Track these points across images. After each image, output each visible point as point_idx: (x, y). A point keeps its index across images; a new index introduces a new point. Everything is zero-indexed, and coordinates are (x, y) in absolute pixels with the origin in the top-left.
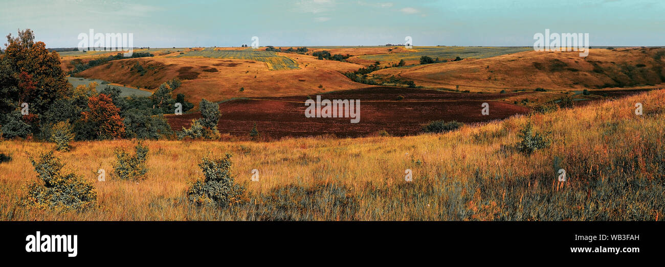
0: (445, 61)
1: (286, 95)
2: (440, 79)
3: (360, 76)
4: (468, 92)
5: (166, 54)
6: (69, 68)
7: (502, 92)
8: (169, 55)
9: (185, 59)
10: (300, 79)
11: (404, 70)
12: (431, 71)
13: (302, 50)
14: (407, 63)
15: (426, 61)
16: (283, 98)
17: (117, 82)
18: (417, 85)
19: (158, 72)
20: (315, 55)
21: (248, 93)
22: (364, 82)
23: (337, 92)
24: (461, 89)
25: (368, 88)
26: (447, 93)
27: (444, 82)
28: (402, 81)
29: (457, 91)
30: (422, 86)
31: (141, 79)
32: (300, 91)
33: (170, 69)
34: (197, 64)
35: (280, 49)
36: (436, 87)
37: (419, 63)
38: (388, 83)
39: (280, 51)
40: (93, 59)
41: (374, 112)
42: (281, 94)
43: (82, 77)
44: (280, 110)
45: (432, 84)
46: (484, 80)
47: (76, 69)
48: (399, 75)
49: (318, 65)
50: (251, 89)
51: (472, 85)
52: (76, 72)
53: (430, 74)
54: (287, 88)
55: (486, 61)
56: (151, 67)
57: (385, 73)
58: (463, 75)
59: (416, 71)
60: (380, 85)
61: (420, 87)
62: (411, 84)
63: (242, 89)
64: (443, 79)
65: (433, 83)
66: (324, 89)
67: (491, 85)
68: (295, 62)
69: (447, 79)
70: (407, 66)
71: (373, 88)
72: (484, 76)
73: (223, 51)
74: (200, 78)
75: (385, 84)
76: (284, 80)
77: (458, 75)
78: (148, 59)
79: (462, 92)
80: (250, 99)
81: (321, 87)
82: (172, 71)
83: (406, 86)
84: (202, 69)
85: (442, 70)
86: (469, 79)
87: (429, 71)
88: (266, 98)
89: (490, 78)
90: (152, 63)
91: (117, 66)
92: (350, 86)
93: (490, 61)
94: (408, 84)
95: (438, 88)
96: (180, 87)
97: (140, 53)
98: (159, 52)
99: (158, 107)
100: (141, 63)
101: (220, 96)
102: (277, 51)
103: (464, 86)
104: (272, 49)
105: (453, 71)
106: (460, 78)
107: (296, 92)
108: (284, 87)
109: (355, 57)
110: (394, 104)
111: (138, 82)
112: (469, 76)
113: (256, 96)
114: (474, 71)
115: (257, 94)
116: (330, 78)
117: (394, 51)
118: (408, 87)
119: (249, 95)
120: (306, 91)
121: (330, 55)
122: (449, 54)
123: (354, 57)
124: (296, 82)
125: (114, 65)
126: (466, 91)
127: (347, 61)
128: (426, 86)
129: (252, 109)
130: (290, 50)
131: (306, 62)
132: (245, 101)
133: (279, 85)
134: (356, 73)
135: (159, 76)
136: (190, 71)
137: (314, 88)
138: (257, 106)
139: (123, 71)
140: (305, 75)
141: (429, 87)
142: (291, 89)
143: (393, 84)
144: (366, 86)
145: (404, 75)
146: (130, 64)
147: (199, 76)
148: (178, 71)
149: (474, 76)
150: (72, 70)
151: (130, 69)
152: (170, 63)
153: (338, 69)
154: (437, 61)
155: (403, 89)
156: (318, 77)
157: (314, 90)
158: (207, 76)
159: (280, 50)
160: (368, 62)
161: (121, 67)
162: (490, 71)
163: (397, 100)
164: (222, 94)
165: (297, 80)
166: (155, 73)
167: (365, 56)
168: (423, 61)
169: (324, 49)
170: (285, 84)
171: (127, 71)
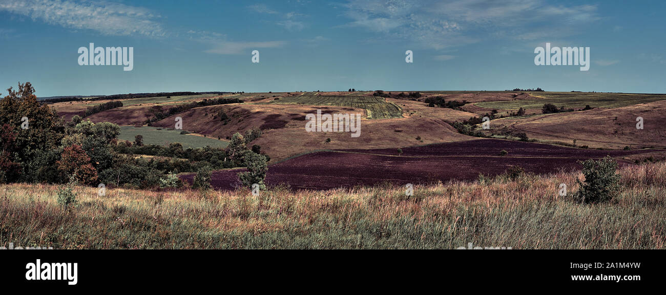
0: (572, 110)
1: (377, 148)
2: (559, 131)
3: (468, 127)
4: (587, 147)
5: (259, 99)
6: (147, 116)
7: (626, 148)
8: (262, 101)
9: (275, 106)
10: (397, 129)
11: (521, 120)
12: (550, 122)
13: (414, 96)
14: (528, 112)
15: (549, 109)
16: (373, 150)
17: (198, 132)
18: (530, 138)
19: (243, 120)
20: (427, 101)
21: (334, 145)
22: (471, 134)
23: (436, 145)
24: (579, 144)
25: (473, 141)
26: (562, 148)
27: (562, 135)
28: (515, 133)
29: (574, 146)
30: (536, 139)
31: (224, 128)
32: (393, 143)
33: (255, 117)
34: (287, 112)
35: (390, 93)
36: (552, 140)
37: (541, 111)
38: (499, 135)
39: (389, 97)
40: (175, 106)
41: (468, 169)
42: (371, 146)
43: (161, 126)
44: (363, 164)
45: (548, 138)
46: (609, 133)
47: (155, 117)
48: (513, 126)
49: (425, 114)
50: (339, 140)
51: (594, 140)
52: (155, 120)
53: (548, 126)
54: (380, 139)
55: (616, 111)
56: (236, 115)
57: (498, 124)
58: (586, 128)
59: (534, 122)
60: (488, 137)
61: (534, 141)
62: (523, 137)
63: (329, 140)
64: (562, 131)
65: (550, 136)
66: (422, 142)
67: (616, 140)
68: (400, 109)
69: (566, 132)
70: (526, 116)
71: (478, 141)
72: (609, 129)
73: (323, 96)
74: (287, 127)
75: (495, 136)
76: (377, 130)
77: (581, 127)
78: (235, 105)
79: (580, 147)
80: (334, 151)
81: (418, 138)
82: (257, 119)
83: (517, 138)
84: (292, 117)
85: (563, 121)
86: (592, 132)
87: (548, 122)
88: (353, 150)
89: (616, 132)
90: (238, 110)
91: (200, 113)
92: (454, 137)
93: (620, 111)
94: (519, 137)
95: (554, 143)
96: (260, 137)
97: (228, 99)
98: (252, 97)
99: (230, 160)
100: (226, 110)
101: (302, 147)
102: (386, 96)
103: (584, 140)
104: (380, 94)
105: (575, 122)
106: (582, 131)
107: (389, 144)
108: (376, 138)
109: (472, 104)
110: (495, 159)
111: (220, 132)
112: (593, 129)
113: (343, 148)
114: (599, 123)
115: (344, 146)
116: (431, 129)
117: (519, 97)
118: (520, 140)
119: (335, 147)
120: (400, 143)
121: (444, 101)
122: (579, 102)
123: (470, 104)
124: (390, 133)
125: (197, 113)
126: (584, 147)
127: (461, 110)
128: (540, 140)
129: (333, 163)
130: (401, 96)
131: (412, 109)
132: (329, 154)
133: (372, 135)
134: (465, 123)
135: (243, 125)
136: (277, 119)
137: (410, 140)
138: (339, 159)
139: (206, 120)
140: (404, 125)
141: (543, 141)
142: (383, 141)
143: (504, 136)
144: (471, 138)
145: (520, 126)
146: (214, 112)
147: (287, 125)
148: (263, 119)
149: (599, 128)
150: (151, 118)
151: (213, 117)
152: (257, 110)
153: (446, 118)
154: (562, 110)
155: (514, 142)
156: (418, 127)
157: (411, 142)
158: (296, 125)
159: (389, 95)
160: (484, 110)
161: (204, 114)
162: (617, 124)
163: (499, 155)
164: (305, 145)
165: (393, 131)
166: (239, 121)
167: (484, 103)
168: (547, 110)
169: (440, 95)
170: (379, 135)
171: (211, 120)
